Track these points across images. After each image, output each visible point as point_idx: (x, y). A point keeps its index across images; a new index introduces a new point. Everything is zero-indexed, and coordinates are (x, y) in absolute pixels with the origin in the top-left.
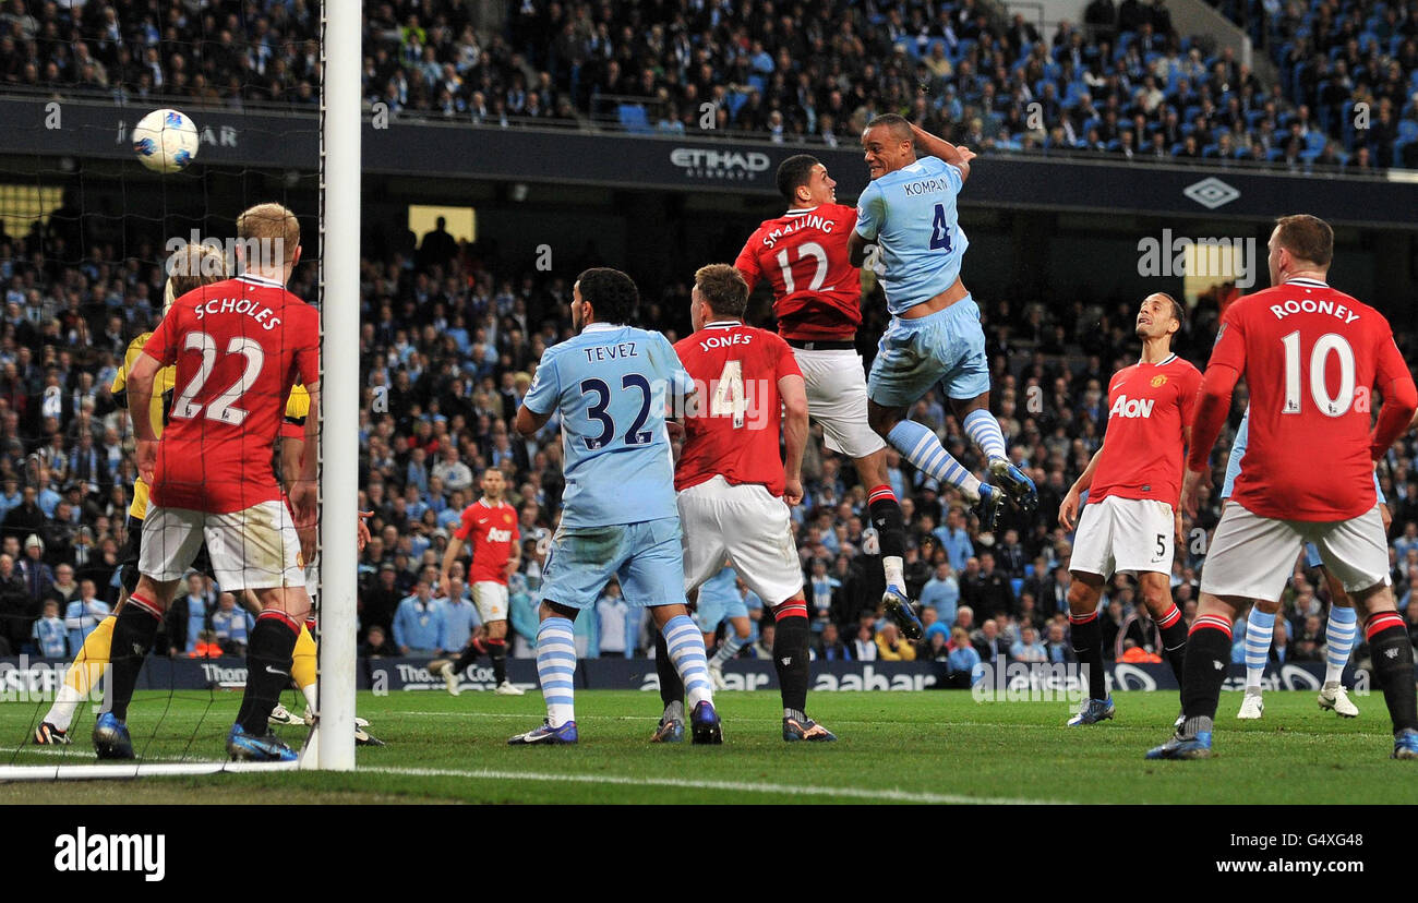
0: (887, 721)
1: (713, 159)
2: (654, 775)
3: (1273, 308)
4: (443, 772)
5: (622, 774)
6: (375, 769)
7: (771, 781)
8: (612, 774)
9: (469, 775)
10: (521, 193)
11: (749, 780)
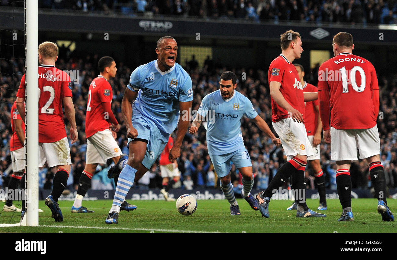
0: (213, 209)
1: (153, 24)
2: (137, 227)
3: (335, 62)
4: (68, 227)
5: (126, 227)
6: (45, 226)
7: (176, 229)
8: (123, 227)
9: (76, 227)
10: (90, 36)
11: (169, 229)
